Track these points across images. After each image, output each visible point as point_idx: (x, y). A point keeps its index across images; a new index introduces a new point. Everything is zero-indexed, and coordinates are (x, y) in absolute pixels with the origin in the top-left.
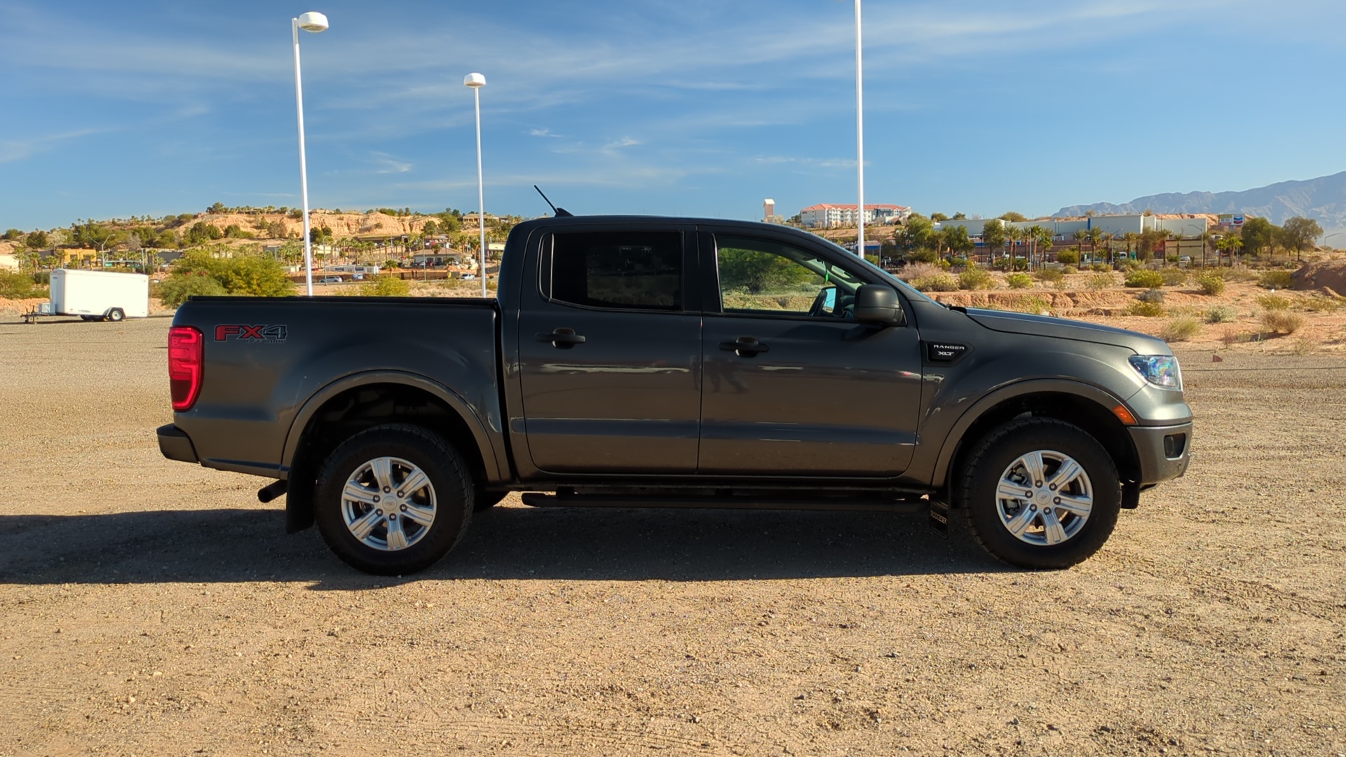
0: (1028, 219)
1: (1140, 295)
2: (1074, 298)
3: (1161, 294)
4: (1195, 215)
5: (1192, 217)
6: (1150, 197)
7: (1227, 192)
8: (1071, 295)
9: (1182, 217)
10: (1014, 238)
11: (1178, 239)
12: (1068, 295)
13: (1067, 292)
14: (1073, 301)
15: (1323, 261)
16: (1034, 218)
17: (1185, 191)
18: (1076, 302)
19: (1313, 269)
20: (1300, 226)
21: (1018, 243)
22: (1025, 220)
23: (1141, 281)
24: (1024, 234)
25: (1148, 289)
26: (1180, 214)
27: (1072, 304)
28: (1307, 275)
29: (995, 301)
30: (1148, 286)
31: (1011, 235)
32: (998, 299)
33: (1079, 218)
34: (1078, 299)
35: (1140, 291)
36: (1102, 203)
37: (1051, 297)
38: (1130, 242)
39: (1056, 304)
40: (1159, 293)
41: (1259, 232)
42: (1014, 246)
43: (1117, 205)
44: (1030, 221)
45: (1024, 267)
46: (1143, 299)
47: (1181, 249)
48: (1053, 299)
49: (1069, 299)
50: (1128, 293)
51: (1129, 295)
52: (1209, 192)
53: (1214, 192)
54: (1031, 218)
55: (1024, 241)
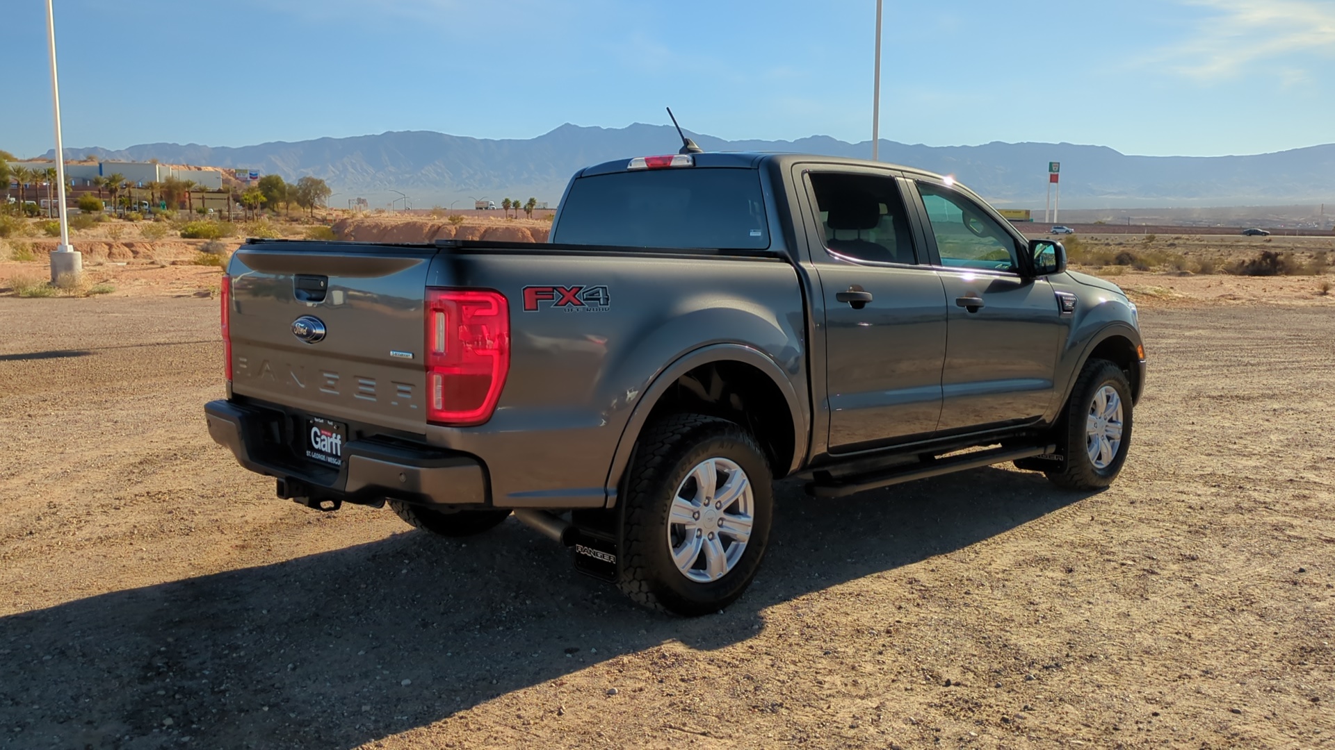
0: (19, 159)
1: (201, 246)
2: (133, 249)
3: (223, 246)
4: (202, 168)
5: (199, 169)
6: (147, 145)
7: (223, 147)
8: (129, 245)
9: (189, 169)
10: (22, 180)
11: (202, 190)
12: (126, 245)
13: (124, 241)
14: (132, 251)
15: (357, 219)
16: (26, 159)
17: (183, 143)
18: (135, 253)
19: (350, 225)
20: (311, 186)
21: (26, 186)
22: (16, 160)
23: (197, 232)
24: (34, 176)
25: (208, 241)
26: (187, 165)
27: (131, 254)
28: (346, 231)
29: (41, 250)
30: (208, 237)
31: (19, 176)
32: (44, 249)
33: (80, 162)
34: (138, 249)
35: (202, 242)
36: (96, 148)
37: (107, 247)
38: (154, 191)
39: (114, 254)
40: (221, 244)
41: (276, 188)
42: (23, 189)
43: (113, 150)
44: (21, 161)
45: (36, 213)
46: (206, 250)
47: (206, 201)
48: (110, 249)
49: (127, 249)
50: (189, 244)
51: (190, 247)
52: (205, 146)
53: (211, 145)
54: (23, 159)
55: (34, 183)
